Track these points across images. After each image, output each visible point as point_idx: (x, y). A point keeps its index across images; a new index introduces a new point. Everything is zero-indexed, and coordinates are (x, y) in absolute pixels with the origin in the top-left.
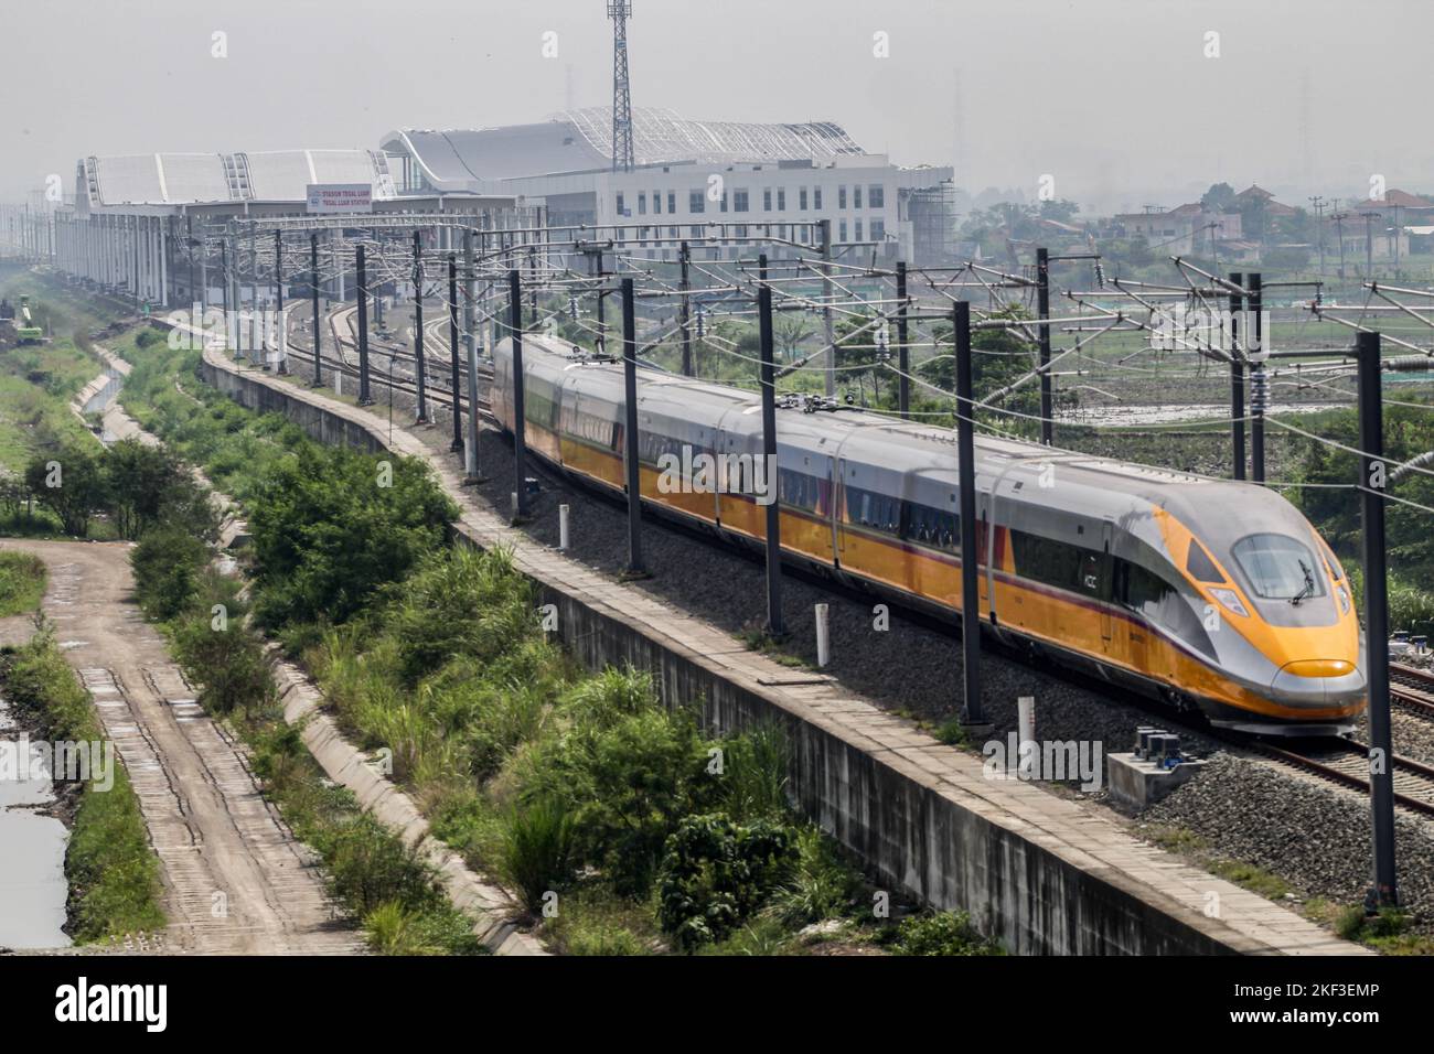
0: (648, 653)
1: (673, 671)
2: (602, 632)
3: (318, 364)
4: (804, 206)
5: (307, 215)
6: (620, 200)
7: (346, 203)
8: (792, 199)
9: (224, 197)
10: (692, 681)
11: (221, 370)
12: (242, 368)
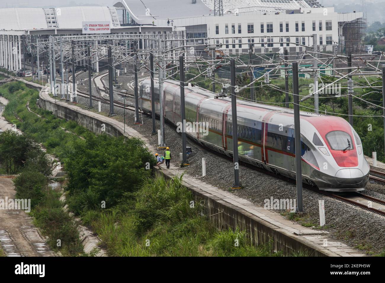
0: (244, 222)
1: (256, 229)
2: (223, 213)
3: (91, 99)
4: (297, 30)
5: (82, 34)
6: (217, 28)
7: (99, 29)
8: (292, 27)
9: (45, 27)
10: (264, 234)
11: (48, 101)
12: (57, 101)
